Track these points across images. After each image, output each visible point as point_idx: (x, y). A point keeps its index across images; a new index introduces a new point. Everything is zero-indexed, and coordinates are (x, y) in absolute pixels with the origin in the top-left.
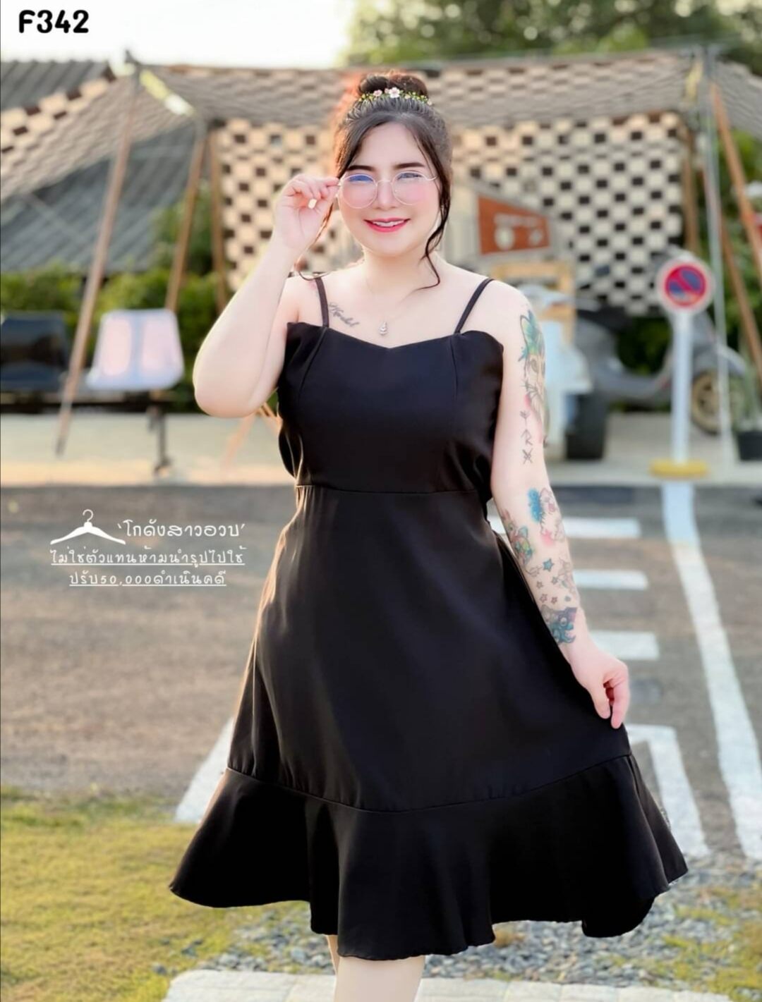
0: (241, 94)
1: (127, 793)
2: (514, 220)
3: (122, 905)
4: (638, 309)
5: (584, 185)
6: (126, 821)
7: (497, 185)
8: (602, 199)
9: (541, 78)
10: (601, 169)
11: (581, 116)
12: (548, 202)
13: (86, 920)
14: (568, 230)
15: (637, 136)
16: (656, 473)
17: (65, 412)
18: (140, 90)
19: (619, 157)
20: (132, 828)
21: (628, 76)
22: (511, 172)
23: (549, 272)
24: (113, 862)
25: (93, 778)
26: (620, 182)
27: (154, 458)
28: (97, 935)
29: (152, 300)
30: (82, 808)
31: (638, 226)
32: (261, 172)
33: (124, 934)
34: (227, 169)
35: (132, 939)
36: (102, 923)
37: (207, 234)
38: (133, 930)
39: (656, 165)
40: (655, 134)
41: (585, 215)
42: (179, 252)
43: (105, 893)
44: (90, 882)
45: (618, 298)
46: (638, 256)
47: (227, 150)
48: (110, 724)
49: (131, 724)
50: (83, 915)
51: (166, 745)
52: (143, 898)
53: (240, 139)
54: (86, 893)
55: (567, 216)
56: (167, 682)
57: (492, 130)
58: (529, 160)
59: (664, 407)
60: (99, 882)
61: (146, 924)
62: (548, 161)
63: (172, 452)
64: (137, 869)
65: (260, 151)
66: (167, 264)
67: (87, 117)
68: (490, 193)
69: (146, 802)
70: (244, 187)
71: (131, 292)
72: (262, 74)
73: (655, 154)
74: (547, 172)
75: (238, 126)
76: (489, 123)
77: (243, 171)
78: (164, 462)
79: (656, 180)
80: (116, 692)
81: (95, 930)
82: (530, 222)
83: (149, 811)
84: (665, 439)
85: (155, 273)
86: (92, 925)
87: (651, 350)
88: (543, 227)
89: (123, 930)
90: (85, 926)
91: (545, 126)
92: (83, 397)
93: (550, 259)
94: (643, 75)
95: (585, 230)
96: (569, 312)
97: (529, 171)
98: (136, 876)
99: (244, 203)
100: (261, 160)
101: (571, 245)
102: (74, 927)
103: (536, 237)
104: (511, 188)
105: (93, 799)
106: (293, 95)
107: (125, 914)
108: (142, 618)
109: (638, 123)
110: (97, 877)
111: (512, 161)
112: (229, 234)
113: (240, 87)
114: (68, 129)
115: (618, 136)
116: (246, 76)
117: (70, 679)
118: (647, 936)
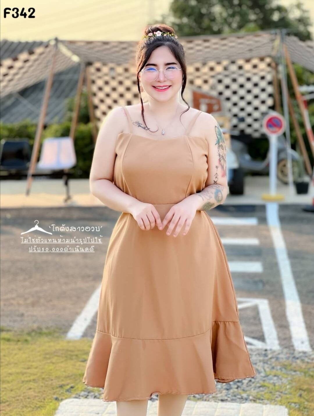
0: (98, 51)
1: (47, 328)
2: (207, 101)
3: (43, 373)
5: (235, 86)
6: (46, 339)
7: (200, 87)
8: (242, 92)
9: (216, 44)
10: (242, 80)
11: (233, 59)
12: (220, 94)
13: (28, 379)
14: (229, 104)
15: (255, 66)
16: (264, 199)
17: (30, 178)
18: (58, 52)
19: (248, 75)
20: (49, 342)
22: (206, 82)
24: (40, 356)
25: (34, 322)
26: (249, 85)
27: (64, 197)
28: (32, 385)
30: (29, 334)
31: (256, 103)
32: (107, 83)
33: (43, 384)
34: (93, 82)
35: (46, 386)
36: (34, 380)
37: (87, 107)
38: (46, 383)
39: (263, 78)
40: (262, 66)
41: (235, 99)
42: (75, 115)
43: (36, 368)
44: (30, 364)
47: (93, 74)
48: (42, 301)
49: (51, 301)
50: (26, 377)
51: (64, 309)
52: (51, 370)
54: (28, 368)
55: (228, 99)
56: (66, 284)
57: (198, 65)
58: (213, 77)
60: (34, 364)
61: (52, 380)
62: (220, 77)
64: (49, 358)
65: (106, 75)
66: (70, 120)
67: (37, 63)
68: (198, 91)
69: (55, 331)
70: (100, 89)
72: (106, 43)
73: (262, 74)
74: (220, 81)
76: (196, 62)
77: (100, 83)
78: (69, 198)
79: (263, 84)
80: (45, 288)
81: (31, 383)
82: (214, 102)
83: (56, 335)
84: (267, 186)
86: (30, 381)
88: (219, 103)
89: (42, 383)
90: (27, 381)
91: (219, 63)
92: (36, 172)
93: (221, 116)
95: (235, 104)
97: (212, 81)
98: (49, 361)
99: (101, 95)
100: (107, 78)
101: (230, 110)
103: (216, 107)
104: (206, 88)
105: (33, 331)
107: (43, 376)
108: (57, 259)
109: (255, 61)
110: (33, 362)
111: (206, 77)
112: (96, 107)
113: (97, 49)
114: (30, 67)
115: (248, 66)
116: (99, 44)
117: (27, 283)
118: (253, 383)
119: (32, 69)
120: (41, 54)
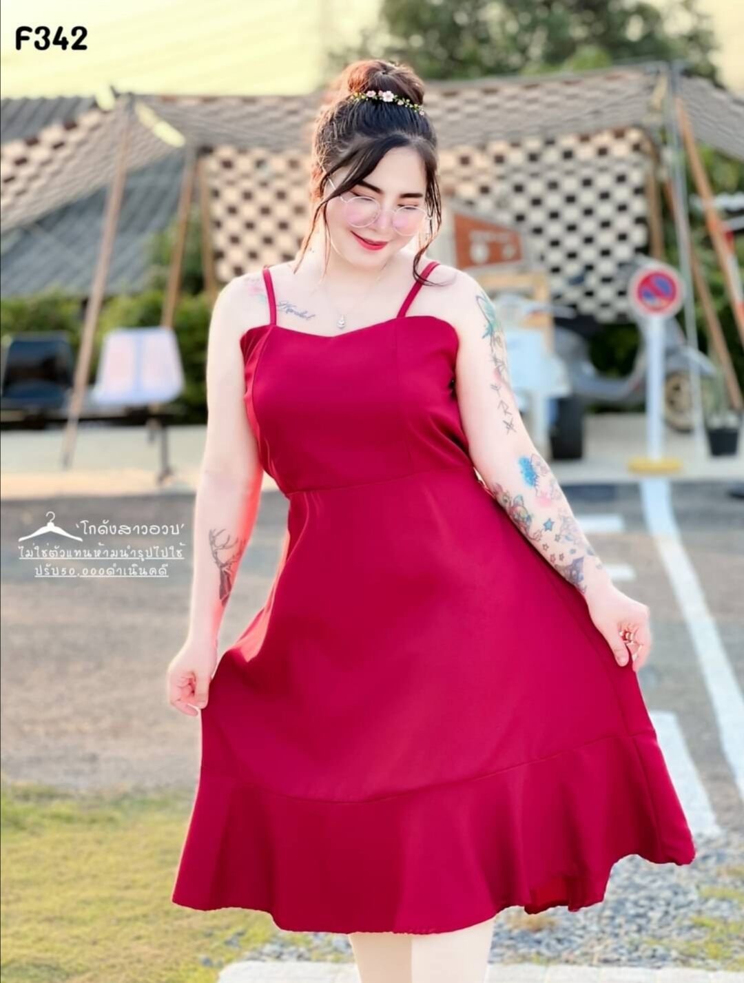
0: (230, 121)
2: (488, 236)
4: (606, 316)
5: (554, 201)
7: (470, 203)
8: (571, 214)
9: (513, 98)
10: (570, 185)
11: (550, 134)
12: (520, 218)
14: (539, 244)
15: (603, 152)
16: (634, 469)
18: (134, 122)
19: (587, 172)
20: (166, 823)
21: (596, 94)
22: (485, 190)
23: (523, 282)
24: (150, 857)
26: (588, 197)
27: (157, 468)
28: (142, 927)
29: (149, 319)
30: (116, 804)
31: (606, 239)
32: (248, 196)
33: (167, 927)
34: (216, 194)
35: (176, 931)
36: (144, 916)
37: (197, 257)
38: (176, 923)
39: (621, 179)
40: (620, 149)
41: (555, 230)
42: (173, 274)
43: (146, 887)
44: (129, 877)
45: (588, 306)
46: (606, 267)
47: (215, 175)
48: (136, 723)
49: (156, 723)
50: (125, 908)
53: (227, 164)
54: (127, 888)
55: (538, 231)
57: (465, 150)
58: (501, 178)
59: (640, 408)
60: (138, 876)
61: (189, 916)
62: (519, 178)
63: (174, 461)
65: (246, 176)
66: (160, 285)
67: (84, 149)
68: (466, 211)
69: (177, 797)
70: (232, 210)
71: (128, 312)
72: (249, 100)
73: (620, 169)
74: (519, 189)
75: (226, 152)
76: (464, 143)
77: (231, 196)
78: (166, 472)
79: (622, 193)
80: (139, 692)
81: (139, 923)
82: (503, 237)
83: (179, 805)
84: (641, 438)
85: (149, 295)
86: (136, 918)
87: (621, 354)
88: (515, 241)
89: (166, 923)
90: (129, 919)
91: (515, 145)
92: (88, 412)
93: (523, 271)
94: (611, 92)
95: (555, 243)
96: (546, 321)
97: (500, 188)
99: (233, 225)
100: (247, 185)
101: (542, 258)
102: (119, 921)
103: (508, 251)
104: (485, 205)
106: (277, 120)
107: (167, 907)
108: (157, 621)
109: (605, 139)
110: (137, 871)
111: (485, 180)
112: (219, 255)
113: (227, 115)
114: (68, 159)
115: (586, 152)
116: (233, 103)
117: (95, 681)
118: (674, 918)
119: (71, 164)
120: (94, 128)
